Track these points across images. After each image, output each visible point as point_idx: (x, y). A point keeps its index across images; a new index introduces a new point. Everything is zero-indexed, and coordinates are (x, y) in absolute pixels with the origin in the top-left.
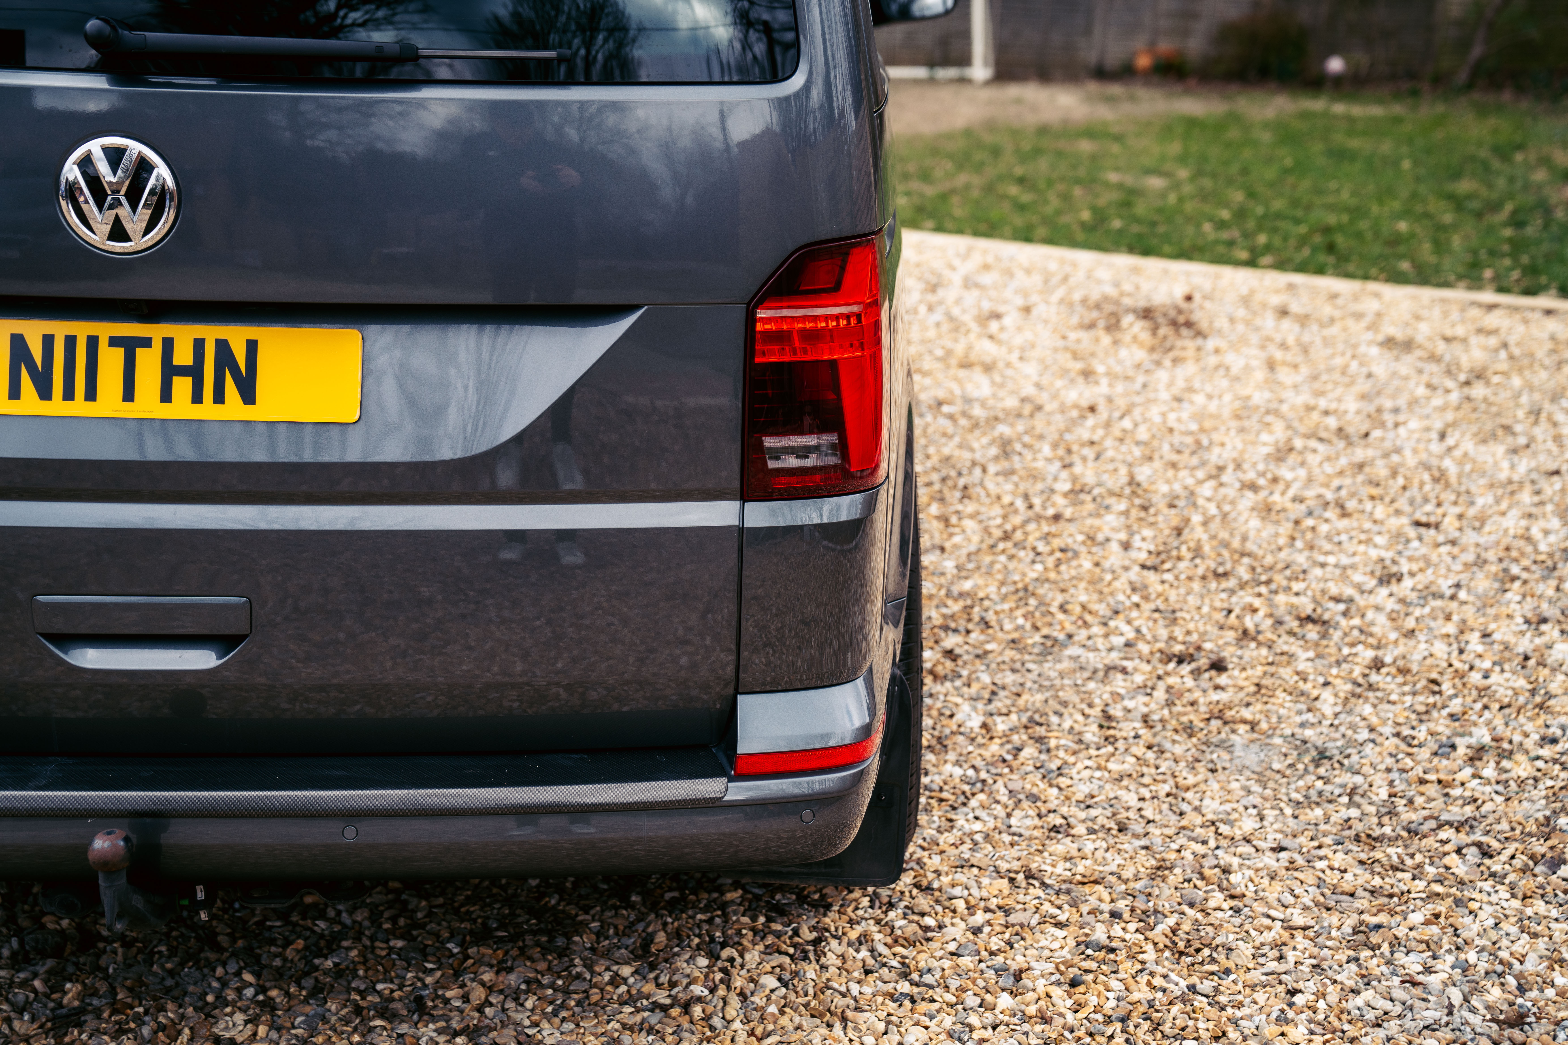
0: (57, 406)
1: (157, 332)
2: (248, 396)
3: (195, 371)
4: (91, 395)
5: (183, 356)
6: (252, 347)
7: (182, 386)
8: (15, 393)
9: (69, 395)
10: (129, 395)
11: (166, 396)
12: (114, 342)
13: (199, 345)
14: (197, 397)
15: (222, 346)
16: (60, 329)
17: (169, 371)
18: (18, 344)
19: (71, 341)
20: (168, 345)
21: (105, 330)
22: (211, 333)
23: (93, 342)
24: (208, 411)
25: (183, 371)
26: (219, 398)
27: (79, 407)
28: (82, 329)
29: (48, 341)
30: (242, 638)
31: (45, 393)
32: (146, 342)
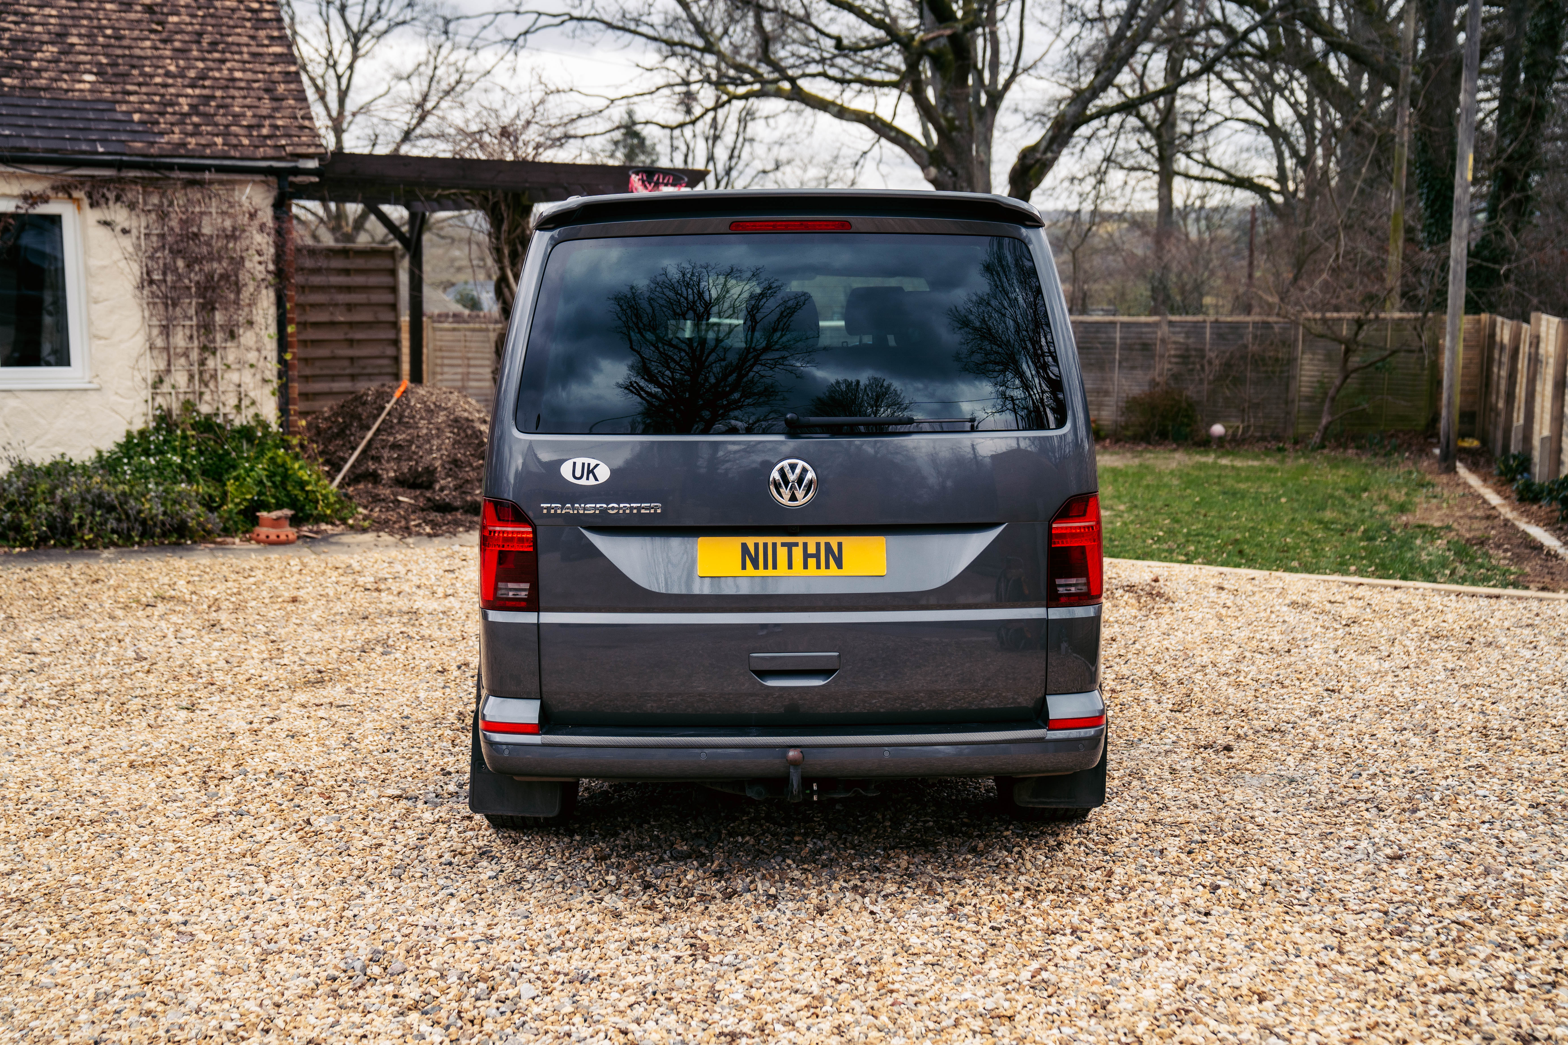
0: (761, 572)
1: (800, 540)
2: (840, 566)
3: (817, 556)
4: (775, 567)
5: (812, 550)
6: (840, 545)
7: (812, 562)
8: (744, 567)
9: (766, 567)
10: (790, 566)
11: (806, 566)
12: (783, 545)
13: (818, 545)
14: (818, 567)
15: (828, 545)
16: (761, 540)
17: (806, 556)
18: (744, 547)
19: (765, 545)
20: (805, 545)
21: (779, 540)
22: (823, 540)
23: (774, 545)
24: (823, 571)
25: (812, 556)
26: (827, 566)
27: (770, 572)
28: (770, 540)
29: (756, 545)
30: (834, 671)
31: (756, 566)
32: (796, 544)
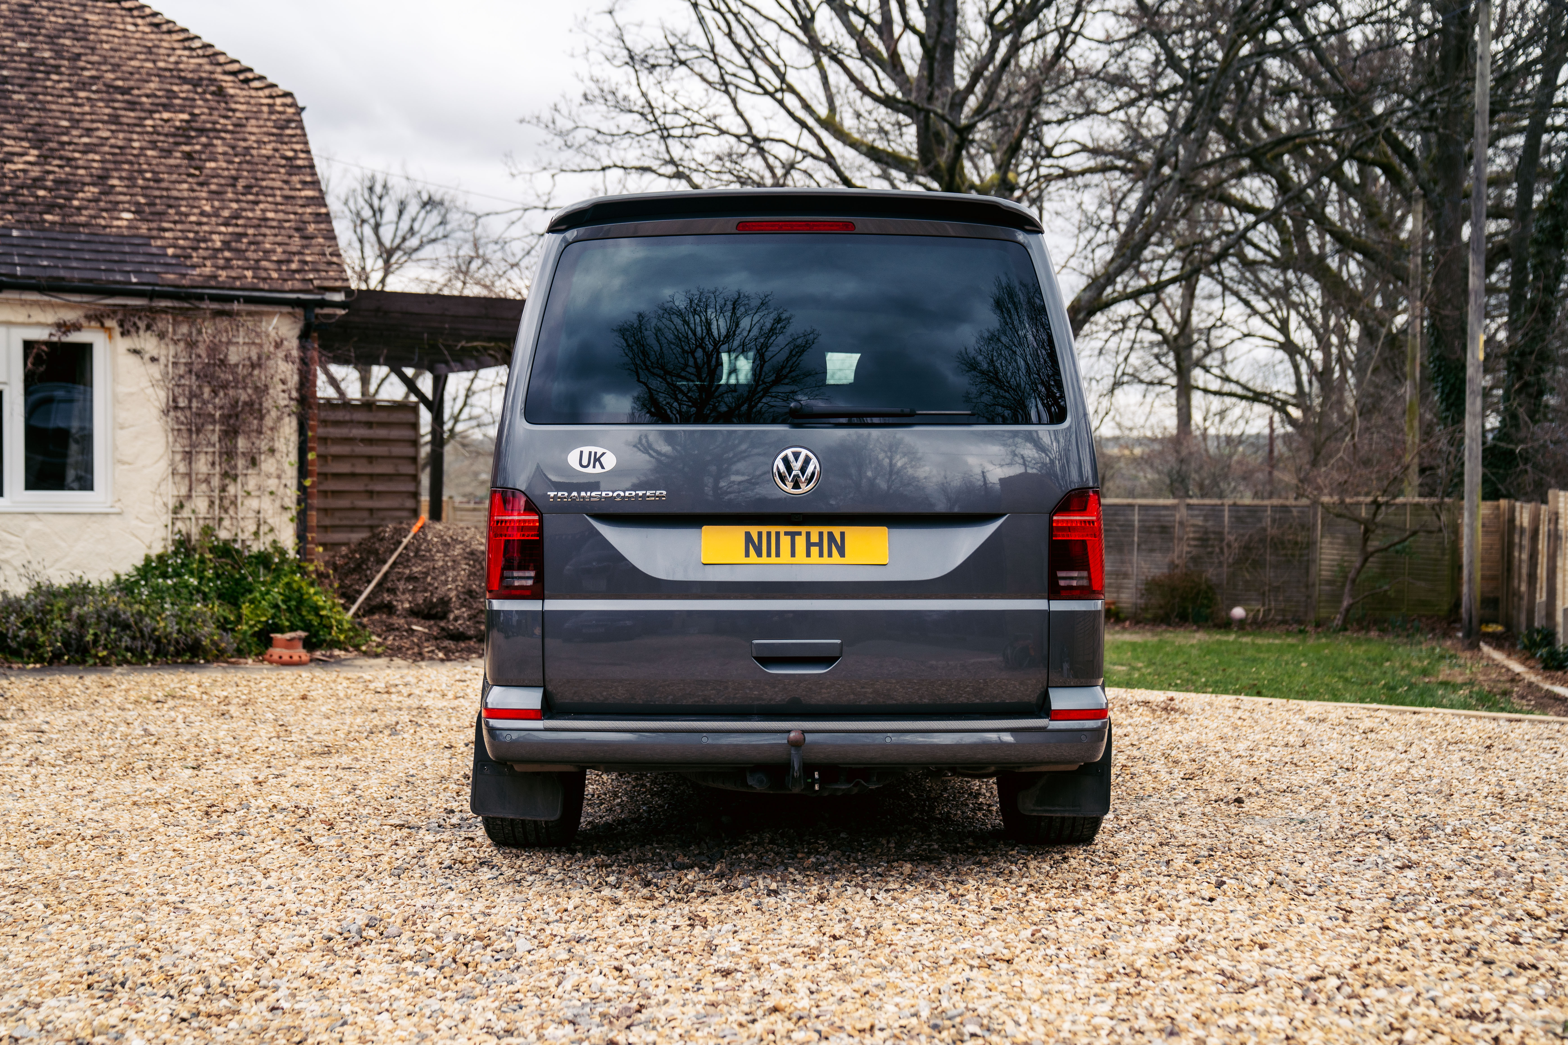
0: (764, 559)
1: (804, 529)
2: (842, 554)
3: (820, 544)
4: (778, 555)
5: (815, 538)
6: (843, 534)
7: (815, 550)
8: (747, 555)
9: (769, 555)
10: (793, 554)
11: (808, 555)
12: (786, 533)
13: (821, 534)
14: (821, 555)
15: (830, 534)
16: (764, 529)
17: (809, 545)
18: (748, 536)
19: (769, 534)
20: (808, 534)
21: (782, 529)
22: (826, 530)
23: (778, 534)
24: (826, 560)
25: (815, 544)
26: (830, 555)
27: (773, 559)
29: (760, 534)
30: (837, 658)
31: (759, 554)
32: (799, 534)
